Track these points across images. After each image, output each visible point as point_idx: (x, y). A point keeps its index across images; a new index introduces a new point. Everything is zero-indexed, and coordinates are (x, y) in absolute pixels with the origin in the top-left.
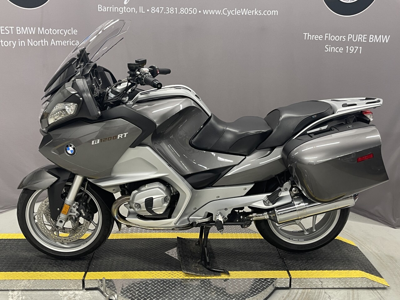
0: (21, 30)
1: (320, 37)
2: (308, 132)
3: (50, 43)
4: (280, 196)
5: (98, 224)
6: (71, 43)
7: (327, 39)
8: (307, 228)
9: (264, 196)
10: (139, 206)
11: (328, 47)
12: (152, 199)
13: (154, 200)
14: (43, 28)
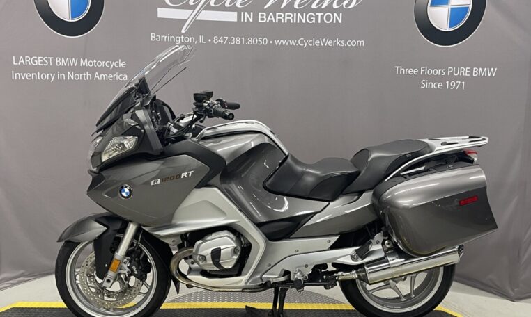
0: (61, 61)
1: (415, 71)
2: (402, 174)
3: (93, 77)
4: (371, 250)
5: (151, 286)
6: (118, 77)
7: (424, 72)
8: (404, 294)
9: (351, 250)
10: (204, 258)
11: (425, 82)
12: (219, 250)
13: (222, 251)
14: (86, 60)
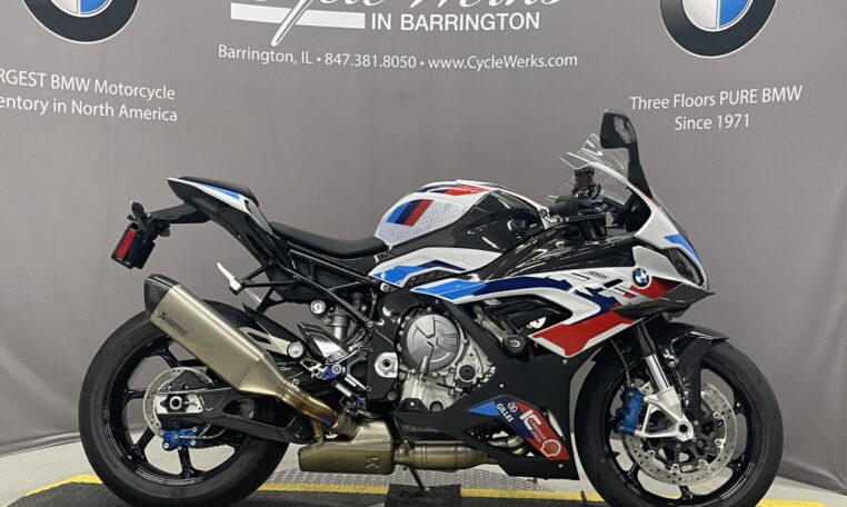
0: (60, 81)
3: (117, 112)
6: (162, 116)
7: (679, 104)
11: (681, 121)
14: (105, 82)
